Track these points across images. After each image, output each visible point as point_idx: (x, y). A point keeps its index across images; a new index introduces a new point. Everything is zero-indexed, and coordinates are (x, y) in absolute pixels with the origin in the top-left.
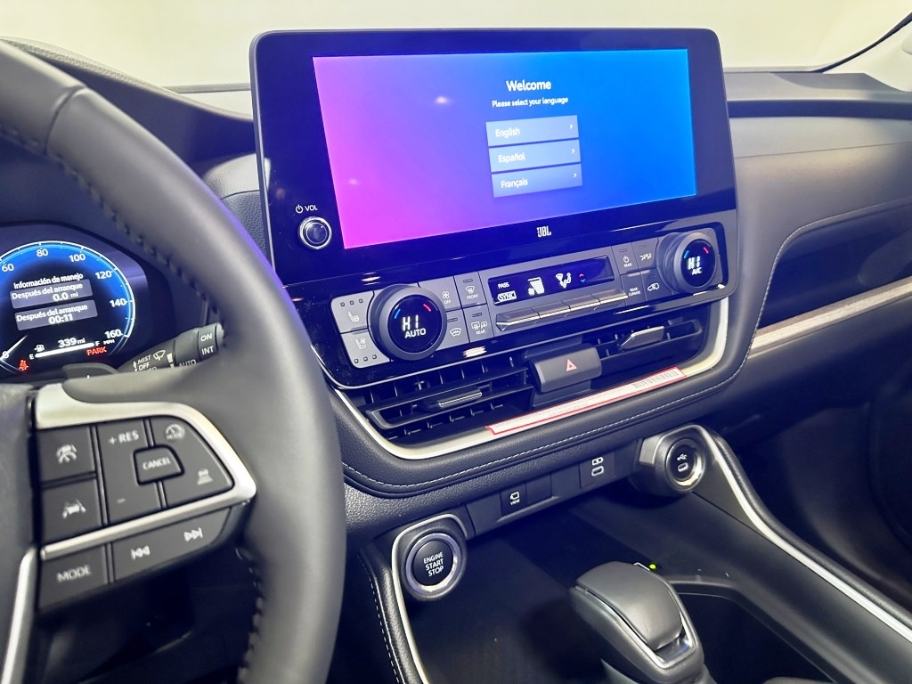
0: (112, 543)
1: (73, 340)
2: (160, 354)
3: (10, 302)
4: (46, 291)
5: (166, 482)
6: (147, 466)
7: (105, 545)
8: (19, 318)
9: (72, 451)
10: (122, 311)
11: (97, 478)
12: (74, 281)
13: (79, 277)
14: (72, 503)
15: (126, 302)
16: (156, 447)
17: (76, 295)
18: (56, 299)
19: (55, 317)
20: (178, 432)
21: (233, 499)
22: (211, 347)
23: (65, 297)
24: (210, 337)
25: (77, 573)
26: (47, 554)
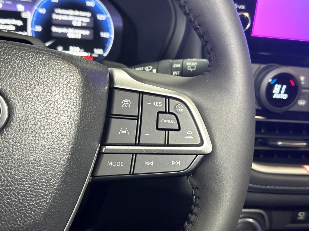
0: (136, 154)
1: (77, 49)
2: (149, 68)
3: (51, 18)
4: (70, 18)
5: (170, 132)
6: (163, 121)
7: (133, 154)
8: (54, 29)
9: (129, 103)
10: (106, 40)
11: (138, 120)
12: (86, 17)
13: (89, 14)
14: (124, 129)
15: (109, 35)
16: (169, 113)
17: (85, 25)
18: (74, 24)
19: (72, 34)
20: (181, 109)
21: (200, 151)
22: (179, 72)
23: (79, 24)
24: (179, 66)
25: (117, 164)
26: (106, 149)
